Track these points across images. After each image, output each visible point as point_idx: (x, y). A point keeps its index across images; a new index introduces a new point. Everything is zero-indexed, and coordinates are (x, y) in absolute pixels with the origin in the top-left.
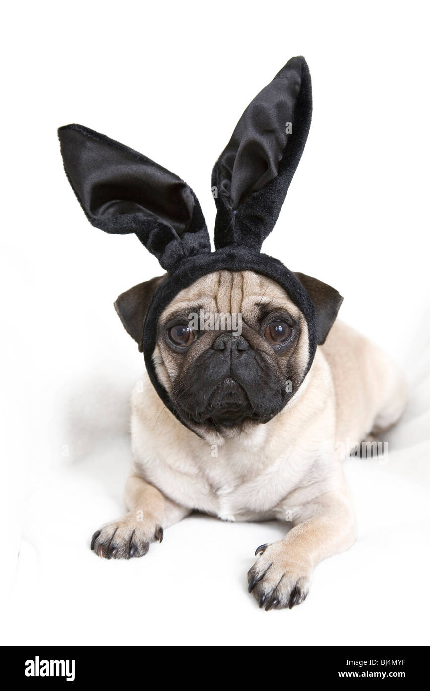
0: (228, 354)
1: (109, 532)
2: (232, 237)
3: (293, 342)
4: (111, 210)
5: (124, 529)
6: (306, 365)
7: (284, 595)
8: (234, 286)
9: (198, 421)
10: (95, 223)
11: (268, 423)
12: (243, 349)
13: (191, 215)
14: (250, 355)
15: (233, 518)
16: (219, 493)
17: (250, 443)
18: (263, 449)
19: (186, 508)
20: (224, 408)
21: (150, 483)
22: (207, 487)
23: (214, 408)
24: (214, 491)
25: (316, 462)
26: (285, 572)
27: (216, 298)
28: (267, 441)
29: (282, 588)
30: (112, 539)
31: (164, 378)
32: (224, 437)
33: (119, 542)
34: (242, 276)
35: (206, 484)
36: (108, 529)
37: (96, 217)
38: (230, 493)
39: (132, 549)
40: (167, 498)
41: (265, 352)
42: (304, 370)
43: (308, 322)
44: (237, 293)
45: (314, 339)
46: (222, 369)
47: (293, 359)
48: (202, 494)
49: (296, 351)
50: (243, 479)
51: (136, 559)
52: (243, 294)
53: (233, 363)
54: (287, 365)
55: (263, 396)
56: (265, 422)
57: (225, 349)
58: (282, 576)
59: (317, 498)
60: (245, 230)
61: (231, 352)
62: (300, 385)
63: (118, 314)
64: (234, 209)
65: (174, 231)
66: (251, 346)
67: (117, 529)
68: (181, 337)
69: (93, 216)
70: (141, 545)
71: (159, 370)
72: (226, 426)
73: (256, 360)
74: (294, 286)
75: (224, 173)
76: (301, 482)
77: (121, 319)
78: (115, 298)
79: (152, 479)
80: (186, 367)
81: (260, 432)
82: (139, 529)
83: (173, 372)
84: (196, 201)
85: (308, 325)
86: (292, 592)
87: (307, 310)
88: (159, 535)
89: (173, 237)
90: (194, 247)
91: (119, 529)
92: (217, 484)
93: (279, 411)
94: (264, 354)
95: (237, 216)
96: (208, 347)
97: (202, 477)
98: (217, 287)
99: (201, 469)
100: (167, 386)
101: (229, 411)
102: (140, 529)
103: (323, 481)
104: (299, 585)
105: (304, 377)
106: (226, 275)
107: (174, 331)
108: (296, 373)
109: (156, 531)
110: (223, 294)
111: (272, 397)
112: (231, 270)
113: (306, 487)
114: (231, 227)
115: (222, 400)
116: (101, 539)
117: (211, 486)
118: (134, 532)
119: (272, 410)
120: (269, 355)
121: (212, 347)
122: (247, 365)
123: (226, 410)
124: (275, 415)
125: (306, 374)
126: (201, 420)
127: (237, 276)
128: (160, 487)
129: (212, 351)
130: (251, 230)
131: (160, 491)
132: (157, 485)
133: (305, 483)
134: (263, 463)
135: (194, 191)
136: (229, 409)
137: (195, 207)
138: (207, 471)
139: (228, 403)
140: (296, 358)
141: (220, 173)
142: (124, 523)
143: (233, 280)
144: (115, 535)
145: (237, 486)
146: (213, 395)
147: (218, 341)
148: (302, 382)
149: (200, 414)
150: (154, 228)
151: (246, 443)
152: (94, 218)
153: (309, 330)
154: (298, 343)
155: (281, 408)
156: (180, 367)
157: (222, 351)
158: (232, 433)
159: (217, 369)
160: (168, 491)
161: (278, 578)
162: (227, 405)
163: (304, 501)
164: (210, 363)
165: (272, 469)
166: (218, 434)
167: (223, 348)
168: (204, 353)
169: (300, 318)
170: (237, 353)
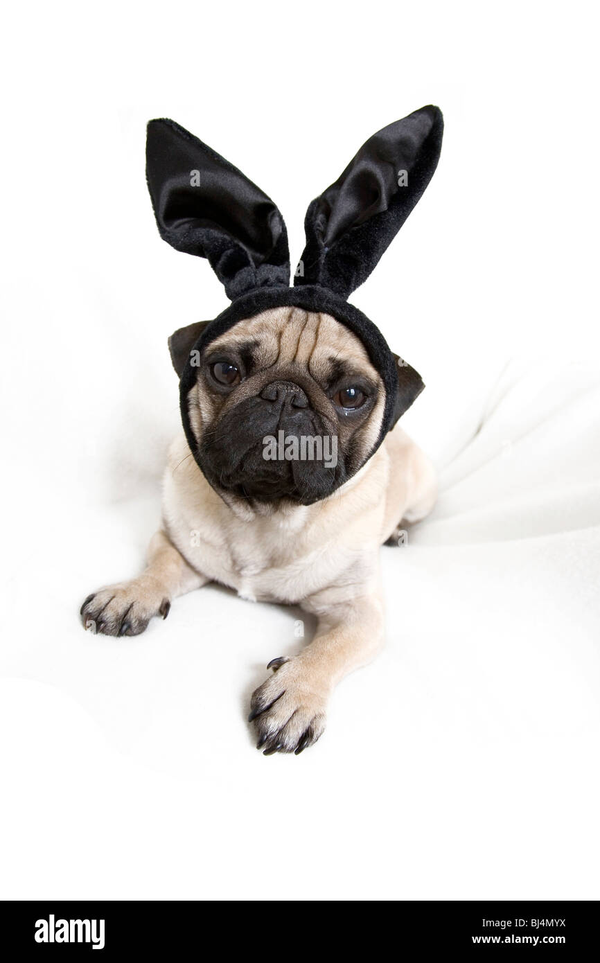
0: (279, 406)
1: (102, 600)
2: (317, 275)
3: (364, 411)
4: (187, 226)
5: (120, 600)
6: (372, 446)
7: (292, 738)
8: (307, 326)
9: (225, 485)
10: (166, 235)
11: (310, 506)
12: (299, 405)
13: (274, 243)
14: (307, 415)
15: (255, 599)
16: (243, 572)
17: (287, 526)
18: (299, 535)
19: (206, 578)
20: (258, 476)
21: (173, 545)
22: (230, 562)
23: (246, 473)
24: (237, 569)
25: (357, 561)
26: (299, 706)
27: (280, 335)
28: (305, 527)
29: (291, 730)
30: (104, 609)
31: (196, 424)
32: (255, 512)
33: (110, 616)
34: (319, 318)
35: (229, 558)
36: (102, 596)
37: (167, 229)
38: (255, 575)
39: (125, 626)
40: (188, 564)
41: (327, 417)
42: (369, 450)
43: (388, 393)
44: (309, 335)
45: (389, 415)
46: (265, 424)
47: (357, 435)
48: (224, 568)
49: (365, 425)
50: (275, 561)
51: (128, 638)
52: (316, 338)
53: (283, 419)
54: (350, 441)
55: (312, 473)
56: (307, 504)
57: (276, 400)
58: (295, 712)
59: (350, 601)
60: (334, 272)
61: (284, 405)
62: (359, 469)
63: (170, 349)
64: (326, 246)
65: (251, 259)
66: (311, 406)
67: (114, 597)
68: (226, 376)
69: (164, 226)
70: (137, 622)
71: (193, 413)
72: (259, 500)
73: (313, 423)
74: (379, 344)
75: (323, 207)
76: (335, 581)
77: (171, 354)
78: (171, 333)
79: (175, 540)
80: (223, 413)
81: (300, 514)
82: (139, 602)
83: (207, 416)
84: (284, 230)
85: (386, 397)
86: (303, 735)
87: (389, 379)
88: (164, 610)
89: (247, 264)
90: (269, 278)
91: (115, 599)
92: (242, 560)
93: (327, 496)
94: (325, 419)
95: (327, 254)
96: (255, 393)
97: (227, 550)
98: (285, 321)
99: (228, 541)
100: (198, 434)
101: (265, 481)
102: (141, 602)
103: (361, 583)
104: (313, 727)
105: (367, 460)
106: (300, 313)
107: (218, 368)
108: (358, 452)
109: (162, 605)
110: (290, 332)
111: (323, 477)
112: (307, 308)
113: (340, 587)
114: (318, 264)
115: (259, 465)
116: (91, 608)
117: (234, 562)
118: (132, 606)
119: (318, 493)
120: (331, 421)
121: (260, 395)
122: (299, 427)
123: (261, 479)
124: (320, 499)
125: (369, 456)
126: (230, 486)
127: (313, 317)
128: (181, 551)
129: (259, 400)
130: (341, 273)
131: (181, 555)
132: (179, 547)
133: (341, 581)
134: (297, 551)
135: (284, 218)
136: (266, 479)
137: (281, 235)
138: (234, 545)
139: (264, 471)
140: (362, 434)
141: (319, 206)
142: (125, 592)
143: (307, 320)
144: (108, 605)
145: (265, 569)
146: (247, 455)
147: (269, 388)
148: (362, 466)
149: (228, 477)
150: (229, 249)
151: (281, 525)
152: (164, 229)
153: (386, 403)
154: (369, 417)
155: (330, 493)
156: (217, 412)
157: (272, 402)
158: (265, 509)
159: (259, 422)
160: (189, 555)
161: (289, 714)
162: (263, 474)
163: (335, 602)
164: (252, 413)
165: (305, 561)
166: (249, 507)
167: (274, 398)
168: (247, 400)
169: (378, 386)
170: (290, 408)
